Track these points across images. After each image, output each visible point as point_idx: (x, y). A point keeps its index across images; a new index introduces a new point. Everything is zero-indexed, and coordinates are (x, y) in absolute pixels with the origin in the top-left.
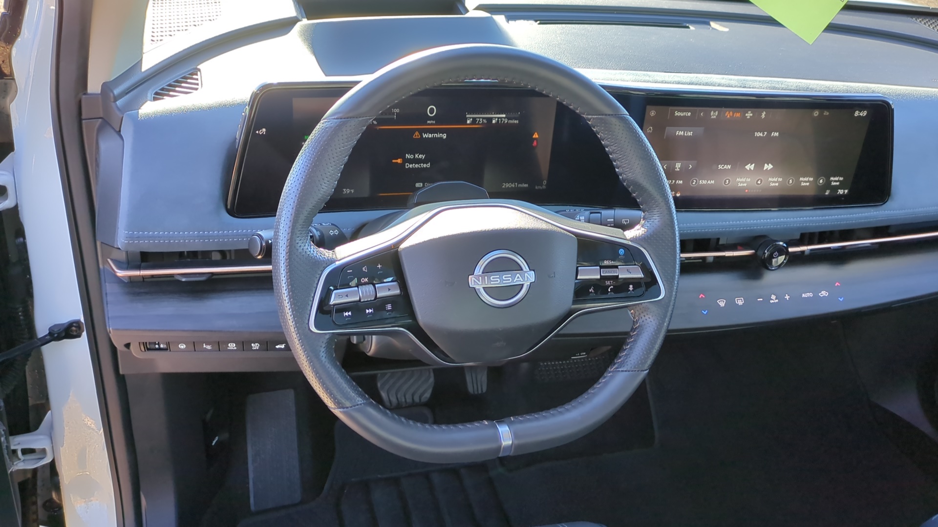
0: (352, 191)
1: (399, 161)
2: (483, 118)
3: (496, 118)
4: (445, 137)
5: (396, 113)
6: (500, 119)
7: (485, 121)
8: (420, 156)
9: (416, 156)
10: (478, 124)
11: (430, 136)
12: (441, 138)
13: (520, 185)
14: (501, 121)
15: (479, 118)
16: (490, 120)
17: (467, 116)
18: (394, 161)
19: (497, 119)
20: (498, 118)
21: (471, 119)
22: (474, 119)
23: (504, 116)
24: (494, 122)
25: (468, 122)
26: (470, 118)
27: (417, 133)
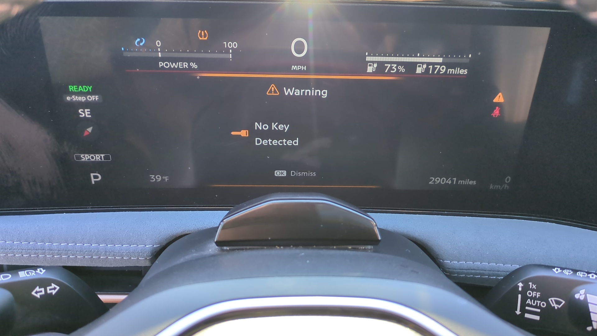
0: (166, 178)
1: (244, 133)
2: (398, 63)
3: (423, 63)
4: (325, 96)
5: (232, 49)
6: (431, 67)
7: (402, 69)
8: (281, 127)
9: (274, 126)
10: (389, 74)
11: (298, 93)
12: (319, 97)
13: (461, 182)
14: (434, 69)
15: (391, 63)
16: (411, 67)
17: (368, 59)
18: (233, 133)
19: (425, 66)
20: (428, 64)
21: (375, 65)
22: (381, 65)
23: (440, 60)
24: (419, 70)
25: (370, 69)
26: (373, 62)
27: (273, 87)
